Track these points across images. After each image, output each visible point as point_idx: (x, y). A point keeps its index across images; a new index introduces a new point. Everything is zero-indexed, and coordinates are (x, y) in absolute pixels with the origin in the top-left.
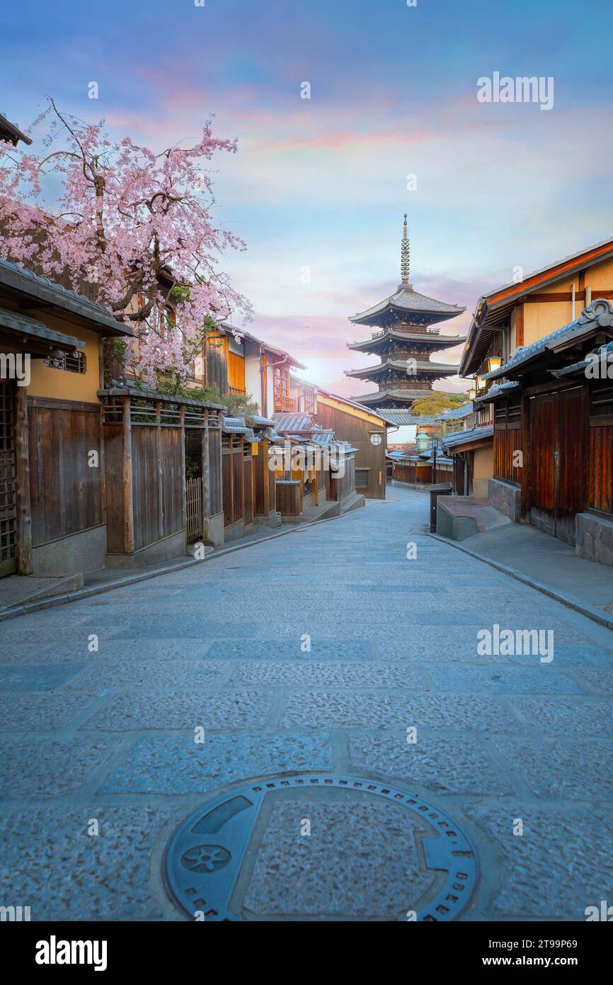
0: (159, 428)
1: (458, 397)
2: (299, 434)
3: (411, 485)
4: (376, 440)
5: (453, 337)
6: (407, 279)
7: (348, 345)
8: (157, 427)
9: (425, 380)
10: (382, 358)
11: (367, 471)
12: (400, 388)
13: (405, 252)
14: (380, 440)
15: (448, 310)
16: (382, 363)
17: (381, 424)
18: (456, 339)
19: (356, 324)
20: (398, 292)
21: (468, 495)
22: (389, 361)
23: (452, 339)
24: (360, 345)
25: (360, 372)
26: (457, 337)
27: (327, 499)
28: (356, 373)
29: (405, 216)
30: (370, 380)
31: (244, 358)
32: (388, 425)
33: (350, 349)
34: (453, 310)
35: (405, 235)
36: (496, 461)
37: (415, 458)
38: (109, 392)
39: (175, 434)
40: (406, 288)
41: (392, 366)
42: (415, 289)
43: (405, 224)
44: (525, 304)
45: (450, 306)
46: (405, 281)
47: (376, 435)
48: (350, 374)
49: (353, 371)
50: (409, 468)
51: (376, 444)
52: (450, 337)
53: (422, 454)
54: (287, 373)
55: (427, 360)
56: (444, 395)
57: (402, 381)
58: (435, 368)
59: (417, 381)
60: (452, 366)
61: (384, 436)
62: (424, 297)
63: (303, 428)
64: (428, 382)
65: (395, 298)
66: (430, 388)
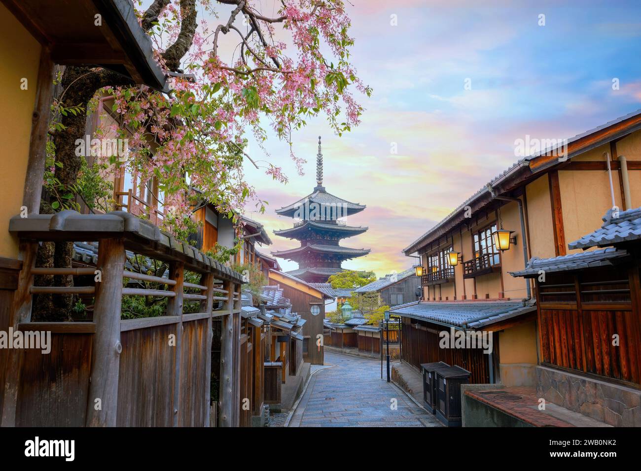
0: (180, 327)
1: (364, 274)
2: (274, 309)
3: (340, 349)
4: (315, 310)
5: (356, 228)
6: (321, 183)
7: (274, 232)
8: (175, 324)
9: (336, 260)
10: (302, 242)
11: (308, 339)
12: (316, 266)
13: (320, 163)
14: (319, 310)
15: (353, 207)
16: (303, 245)
17: (319, 296)
18: (359, 229)
19: (281, 216)
20: (315, 192)
21: (494, 382)
22: (309, 244)
23: (357, 229)
24: (283, 232)
25: (284, 253)
26: (360, 227)
27: (290, 375)
28: (281, 253)
29: (320, 138)
30: (292, 259)
31: (216, 230)
32: (326, 297)
33: (276, 234)
34: (357, 207)
35: (320, 151)
36: (547, 347)
37: (341, 325)
38: (54, 220)
39: (199, 332)
40: (320, 189)
41: (311, 248)
42: (327, 190)
43: (320, 143)
44: (560, 172)
45: (355, 204)
46: (320, 184)
47: (315, 307)
48: (276, 254)
49: (278, 252)
50: (336, 333)
51: (315, 314)
52: (355, 228)
53: (347, 322)
54: (252, 247)
55: (337, 244)
56: (354, 273)
57: (318, 260)
58: (344, 251)
59: (329, 260)
60: (356, 250)
61: (322, 307)
62: (335, 197)
63: (278, 302)
64: (337, 262)
65: (313, 196)
66: (339, 267)
